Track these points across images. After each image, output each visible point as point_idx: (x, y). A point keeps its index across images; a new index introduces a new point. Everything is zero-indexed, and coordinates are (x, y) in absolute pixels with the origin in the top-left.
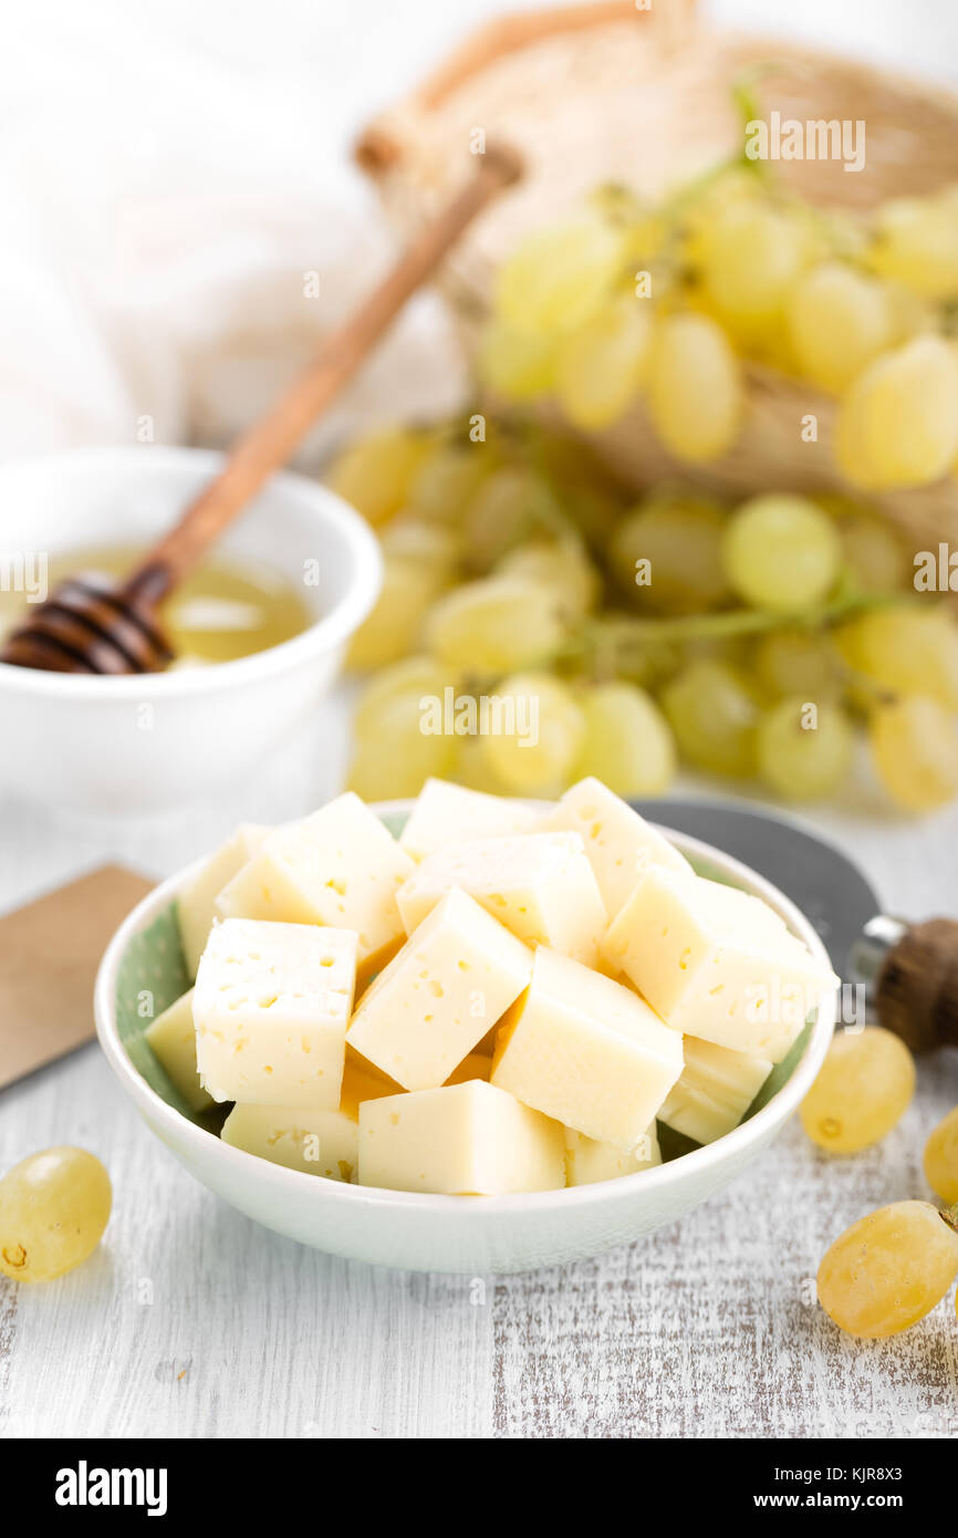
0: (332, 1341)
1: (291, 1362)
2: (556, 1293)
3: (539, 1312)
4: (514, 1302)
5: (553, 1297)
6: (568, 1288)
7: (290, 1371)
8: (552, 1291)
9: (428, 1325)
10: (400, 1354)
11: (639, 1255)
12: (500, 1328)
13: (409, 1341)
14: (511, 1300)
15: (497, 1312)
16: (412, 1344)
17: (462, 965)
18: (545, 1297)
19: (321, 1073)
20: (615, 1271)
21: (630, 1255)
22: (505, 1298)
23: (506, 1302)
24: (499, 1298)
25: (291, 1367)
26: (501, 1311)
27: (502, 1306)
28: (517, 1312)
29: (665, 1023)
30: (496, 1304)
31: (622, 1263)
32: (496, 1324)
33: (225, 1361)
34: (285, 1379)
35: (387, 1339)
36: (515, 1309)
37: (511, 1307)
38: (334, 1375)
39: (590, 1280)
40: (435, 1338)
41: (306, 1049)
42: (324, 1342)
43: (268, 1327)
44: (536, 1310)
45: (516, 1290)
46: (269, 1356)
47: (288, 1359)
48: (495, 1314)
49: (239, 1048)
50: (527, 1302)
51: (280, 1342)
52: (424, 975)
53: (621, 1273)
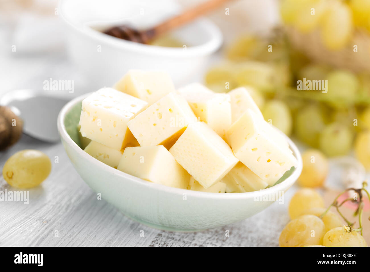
0: (98, 230)
1: (81, 230)
2: (177, 241)
3: (169, 243)
4: (162, 239)
5: (175, 242)
6: (182, 241)
7: (79, 232)
8: (176, 240)
9: (131, 235)
10: (117, 239)
11: (210, 241)
12: (153, 243)
13: (122, 237)
14: (162, 238)
15: (155, 239)
16: (123, 238)
17: (170, 110)
18: (173, 241)
19: (117, 135)
20: (199, 242)
21: (207, 240)
22: (160, 237)
23: (159, 238)
24: (158, 236)
25: (80, 231)
26: (156, 239)
27: (158, 239)
28: (162, 241)
29: (234, 154)
30: (156, 237)
31: (203, 241)
32: (153, 242)
33: (61, 224)
34: (77, 233)
35: (116, 234)
36: (161, 240)
37: (160, 240)
38: (92, 237)
39: (190, 241)
40: (131, 239)
41: (115, 126)
42: (95, 229)
43: (80, 220)
44: (168, 243)
45: (165, 236)
46: (75, 227)
47: (81, 229)
48: (154, 240)
49: (94, 120)
50: (166, 240)
51: (81, 225)
52: (157, 110)
53: (201, 243)
